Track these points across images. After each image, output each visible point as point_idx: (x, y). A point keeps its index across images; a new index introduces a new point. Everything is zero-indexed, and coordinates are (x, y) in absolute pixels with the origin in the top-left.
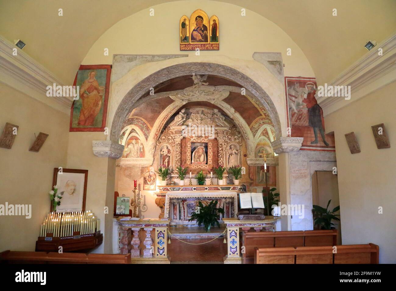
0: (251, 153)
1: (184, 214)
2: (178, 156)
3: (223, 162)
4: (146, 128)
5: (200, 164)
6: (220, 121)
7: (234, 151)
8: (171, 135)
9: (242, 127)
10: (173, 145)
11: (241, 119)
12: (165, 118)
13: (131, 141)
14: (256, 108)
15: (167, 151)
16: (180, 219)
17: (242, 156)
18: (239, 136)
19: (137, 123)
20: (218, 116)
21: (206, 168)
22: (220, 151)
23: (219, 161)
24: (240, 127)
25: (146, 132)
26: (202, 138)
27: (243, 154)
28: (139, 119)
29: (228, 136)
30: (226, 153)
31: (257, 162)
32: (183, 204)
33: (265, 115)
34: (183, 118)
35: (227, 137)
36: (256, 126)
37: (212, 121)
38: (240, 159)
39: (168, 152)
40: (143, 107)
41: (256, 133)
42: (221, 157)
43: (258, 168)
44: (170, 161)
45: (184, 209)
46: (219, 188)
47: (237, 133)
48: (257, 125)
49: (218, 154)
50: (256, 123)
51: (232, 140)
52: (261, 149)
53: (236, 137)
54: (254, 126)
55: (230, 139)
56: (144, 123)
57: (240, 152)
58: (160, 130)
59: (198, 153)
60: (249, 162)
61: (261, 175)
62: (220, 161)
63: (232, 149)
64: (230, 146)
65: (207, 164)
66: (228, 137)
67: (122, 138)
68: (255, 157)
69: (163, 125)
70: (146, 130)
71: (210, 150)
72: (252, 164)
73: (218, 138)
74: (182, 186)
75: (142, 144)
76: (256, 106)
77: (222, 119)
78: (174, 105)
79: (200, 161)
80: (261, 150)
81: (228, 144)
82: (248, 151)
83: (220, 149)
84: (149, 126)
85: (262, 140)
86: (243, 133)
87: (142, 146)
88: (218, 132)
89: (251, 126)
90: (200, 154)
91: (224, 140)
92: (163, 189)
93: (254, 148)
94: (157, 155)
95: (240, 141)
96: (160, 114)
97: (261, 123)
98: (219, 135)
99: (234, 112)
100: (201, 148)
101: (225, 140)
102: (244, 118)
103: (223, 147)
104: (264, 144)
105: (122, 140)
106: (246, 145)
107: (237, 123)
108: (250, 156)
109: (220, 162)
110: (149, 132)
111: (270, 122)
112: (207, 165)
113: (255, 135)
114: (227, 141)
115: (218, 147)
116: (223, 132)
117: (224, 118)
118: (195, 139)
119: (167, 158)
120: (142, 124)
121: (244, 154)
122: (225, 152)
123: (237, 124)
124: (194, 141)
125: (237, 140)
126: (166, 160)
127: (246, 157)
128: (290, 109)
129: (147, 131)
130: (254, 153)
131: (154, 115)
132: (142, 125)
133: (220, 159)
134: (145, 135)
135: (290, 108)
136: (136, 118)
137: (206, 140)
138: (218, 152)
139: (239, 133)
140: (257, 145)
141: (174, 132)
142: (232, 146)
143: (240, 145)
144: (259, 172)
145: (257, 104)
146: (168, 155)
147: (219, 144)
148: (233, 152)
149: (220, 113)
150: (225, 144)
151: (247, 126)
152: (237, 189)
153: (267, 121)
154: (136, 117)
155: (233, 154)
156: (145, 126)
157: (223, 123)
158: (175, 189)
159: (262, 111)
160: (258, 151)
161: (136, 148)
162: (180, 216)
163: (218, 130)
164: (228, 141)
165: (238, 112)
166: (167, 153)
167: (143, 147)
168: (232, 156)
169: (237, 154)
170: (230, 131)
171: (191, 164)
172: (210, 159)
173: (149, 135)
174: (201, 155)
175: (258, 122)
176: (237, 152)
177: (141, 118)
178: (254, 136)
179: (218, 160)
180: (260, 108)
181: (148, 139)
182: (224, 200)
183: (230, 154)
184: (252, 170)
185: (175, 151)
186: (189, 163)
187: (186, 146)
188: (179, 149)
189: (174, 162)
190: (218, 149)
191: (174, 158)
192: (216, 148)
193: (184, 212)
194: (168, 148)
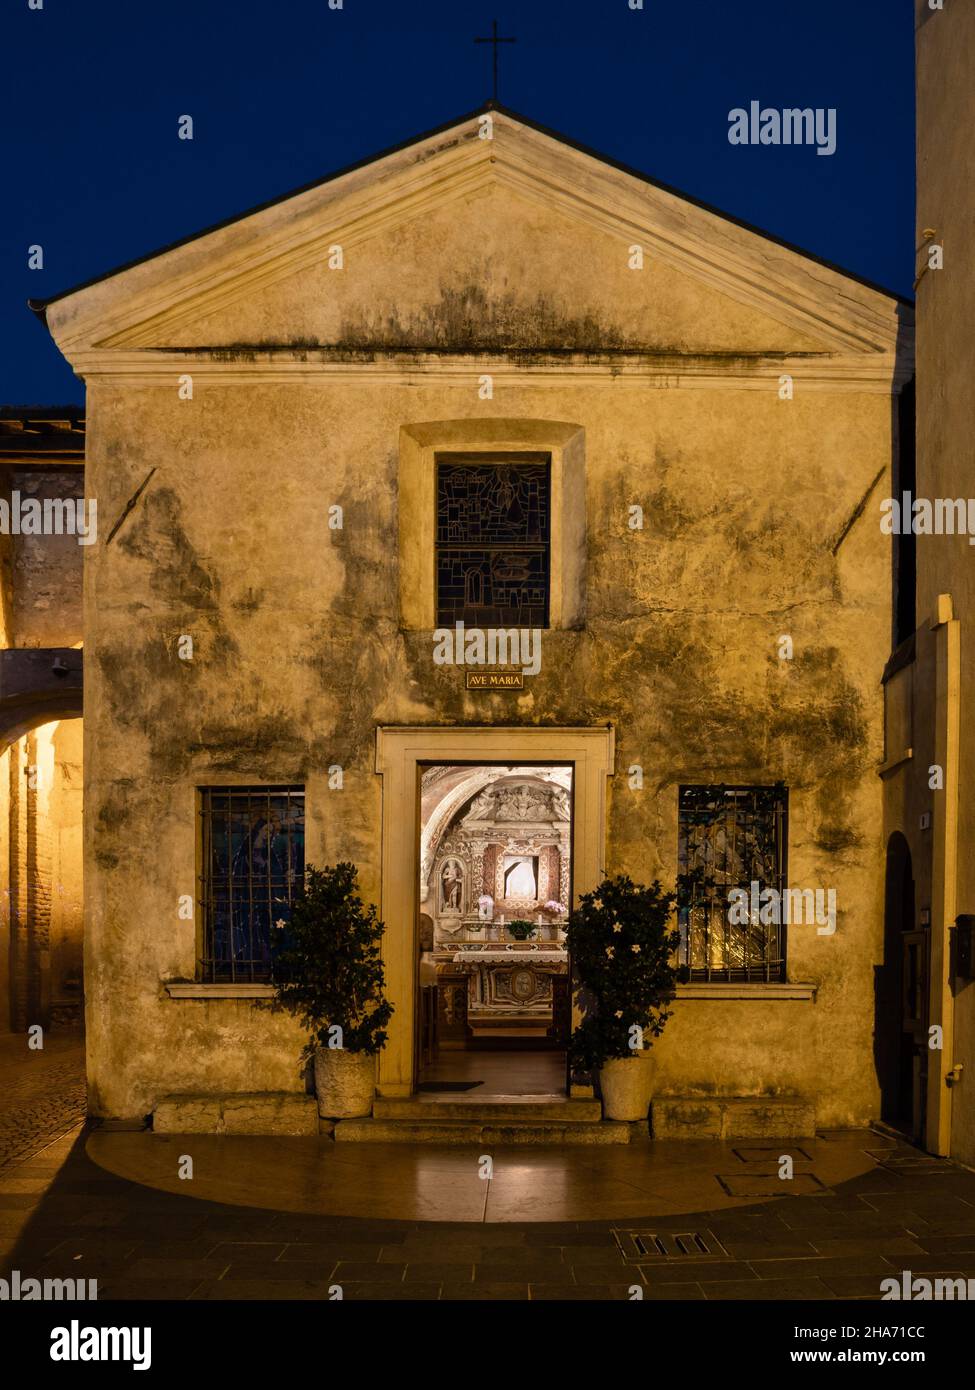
2: (477, 881)
5: (523, 899)
8: (464, 839)
10: (468, 861)
15: (454, 873)
16: (482, 1001)
21: (534, 906)
26: (526, 846)
32: (488, 974)
39: (458, 875)
44: (460, 895)
45: (490, 983)
46: (558, 946)
58: (440, 830)
59: (519, 877)
62: (564, 893)
65: (536, 899)
69: (448, 821)
71: (543, 871)
73: (559, 845)
74: (484, 942)
78: (471, 782)
79: (522, 893)
83: (564, 868)
88: (560, 833)
94: (435, 880)
98: (561, 839)
100: (525, 866)
109: (564, 896)
112: (536, 902)
115: (560, 865)
118: (512, 849)
119: (456, 888)
124: (512, 852)
126: (454, 892)
133: (564, 888)
137: (536, 849)
138: (559, 875)
141: (470, 834)
146: (457, 881)
147: (562, 858)
158: (471, 947)
162: (483, 996)
166: (455, 877)
171: (504, 899)
172: (542, 888)
174: (525, 880)
179: (559, 892)
185: (471, 873)
186: (499, 898)
187: (495, 862)
188: (480, 869)
189: (469, 895)
190: (560, 868)
191: (469, 886)
192: (557, 867)
193: (490, 988)
194: (457, 865)
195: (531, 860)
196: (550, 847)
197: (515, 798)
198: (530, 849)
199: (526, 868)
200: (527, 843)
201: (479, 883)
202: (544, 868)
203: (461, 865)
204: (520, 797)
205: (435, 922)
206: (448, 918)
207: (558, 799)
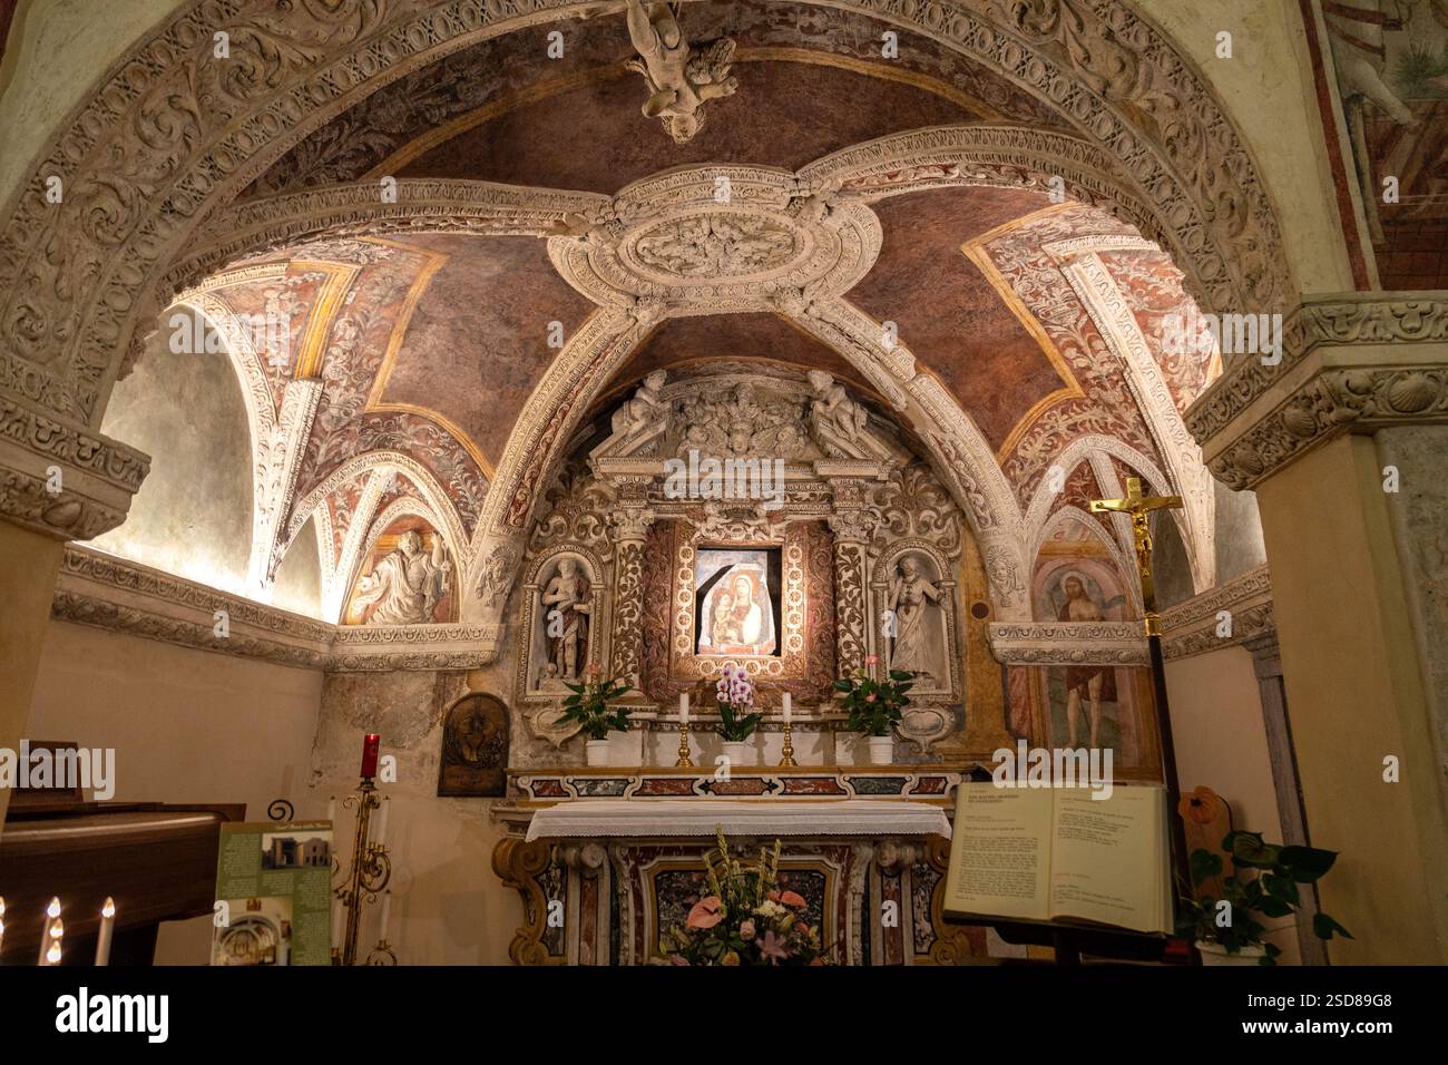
0: (1014, 596)
1: (639, 933)
2: (626, 610)
3: (860, 645)
4: (465, 470)
5: (744, 656)
6: (842, 434)
7: (921, 587)
8: (597, 509)
9: (959, 457)
10: (605, 558)
11: (949, 408)
12: (559, 415)
13: (396, 537)
14: (1031, 342)
15: (571, 590)
17: (963, 612)
18: (945, 508)
19: (416, 442)
20: (832, 406)
21: (772, 674)
22: (846, 584)
23: (842, 641)
24: (947, 456)
25: (466, 490)
26: (751, 523)
27: (968, 603)
28: (426, 419)
29: (889, 510)
30: (875, 598)
31: (1048, 646)
32: (635, 873)
33: (1084, 383)
34: (653, 418)
35: (879, 515)
36: (1034, 450)
37: (801, 439)
38: (955, 628)
39: (580, 594)
40: (434, 347)
41: (1034, 489)
42: (852, 618)
43: (1051, 679)
44: (586, 642)
45: (639, 905)
46: (842, 781)
47: (932, 495)
48: (1038, 446)
49: (835, 605)
50: (1032, 435)
51: (905, 532)
52: (1067, 576)
53: (926, 514)
54: (1021, 453)
55: (896, 528)
56: (454, 441)
57: (952, 591)
58: (534, 480)
59: (733, 600)
60: (1001, 645)
61: (1071, 713)
62: (848, 637)
63: (911, 578)
64: (899, 562)
65: (777, 653)
66: (884, 514)
67: (341, 522)
68: (1035, 619)
70: (466, 482)
71: (795, 583)
72: (1017, 653)
73: (833, 520)
74: (639, 772)
75: (446, 555)
76: (1034, 329)
77: (853, 418)
79: (741, 640)
80: (1063, 583)
81: (884, 550)
82: (992, 590)
83: (846, 575)
84: (478, 456)
85: (1067, 530)
86: (962, 490)
87: (445, 566)
88: (832, 489)
89: (1006, 447)
90: (743, 602)
91: (865, 533)
92: (536, 788)
93: (1024, 571)
94: (522, 609)
95: (952, 534)
96: (531, 389)
97: (1062, 428)
98: (837, 504)
99: (913, 373)
100: (747, 572)
101: (870, 533)
102: (967, 405)
103: (862, 564)
104: (1079, 550)
105: (342, 532)
106: (981, 557)
107: (929, 435)
108: (1004, 612)
109: (848, 644)
110: (479, 490)
111: (1110, 420)
112: (777, 660)
113: (1029, 499)
114: (878, 539)
115: (835, 568)
116: (862, 491)
117: (862, 416)
118: (716, 529)
120: (443, 447)
121: (973, 603)
122: (870, 593)
123: (933, 442)
124: (715, 537)
125: (936, 531)
127: (985, 620)
128: (1346, 103)
129: (469, 482)
130: (1027, 596)
131: (501, 396)
132: (442, 453)
133: (848, 626)
134: (460, 504)
135: (1352, 100)
136: (411, 415)
137: (774, 529)
138: (834, 592)
139: (946, 493)
140: (1041, 554)
141: (611, 494)
142: (911, 564)
143: (952, 555)
144: (1059, 702)
145: (1035, 314)
146: (576, 607)
147: (840, 551)
148: (917, 590)
149: (841, 393)
150: (875, 551)
151: (984, 449)
152: (942, 792)
153: (1094, 414)
154: (409, 407)
155: (917, 605)
156: (458, 456)
157: (859, 439)
158: (599, 789)
159: (1066, 359)
160: (1047, 586)
161: (413, 572)
163: (832, 482)
164: (886, 534)
165: (934, 368)
166: (573, 598)
167: (453, 568)
168: (907, 611)
169: (938, 602)
170: (896, 485)
171: (697, 652)
172: (791, 626)
173: (481, 507)
174: (748, 609)
175: (1042, 426)
176: (933, 593)
177: (434, 415)
178: (1024, 505)
179: (836, 636)
180: (1054, 341)
181: (478, 527)
182: (867, 852)
183: (898, 605)
184: (1018, 689)
185: (613, 588)
186: (683, 651)
187: (673, 563)
188: (632, 577)
189: (606, 645)
190: (835, 575)
191: (607, 622)
192: (827, 571)
193: (640, 921)
194: (579, 570)
195: (763, 558)
196: (809, 523)
197: (721, 412)
198: (759, 529)
199: (747, 576)
200: (752, 514)
201: (631, 614)
202: (794, 575)
203: (590, 572)
204: (733, 409)
205: (516, 716)
206: (546, 704)
207: (827, 403)
